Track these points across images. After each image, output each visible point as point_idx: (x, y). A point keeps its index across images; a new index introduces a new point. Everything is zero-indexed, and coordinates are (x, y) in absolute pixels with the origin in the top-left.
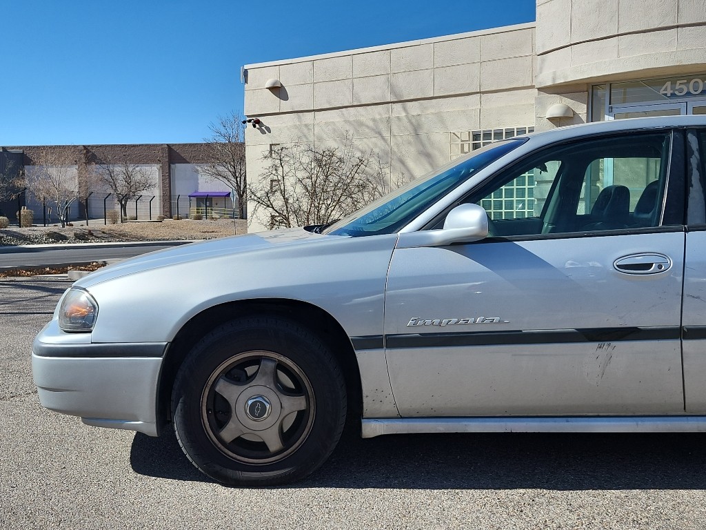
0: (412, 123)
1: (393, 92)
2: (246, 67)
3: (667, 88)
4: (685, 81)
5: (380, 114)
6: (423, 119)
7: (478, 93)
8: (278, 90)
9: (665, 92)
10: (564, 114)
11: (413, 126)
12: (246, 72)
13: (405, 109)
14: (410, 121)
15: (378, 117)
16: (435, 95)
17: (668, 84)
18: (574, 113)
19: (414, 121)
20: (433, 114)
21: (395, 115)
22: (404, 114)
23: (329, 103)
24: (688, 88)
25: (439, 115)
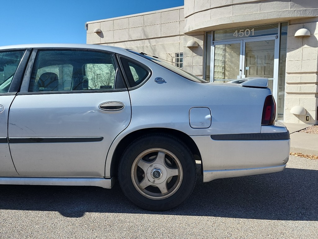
0: (152, 49)
1: (145, 34)
2: (87, 23)
3: (236, 34)
4: (243, 30)
5: (140, 45)
6: (157, 47)
7: (178, 35)
8: (99, 33)
9: (235, 35)
10: (193, 45)
11: (153, 50)
12: (87, 25)
13: (150, 42)
14: (151, 48)
15: (139, 46)
16: (162, 36)
17: (236, 31)
18: (198, 45)
19: (153, 48)
20: (160, 45)
21: (145, 45)
22: (149, 45)
23: (119, 39)
24: (244, 34)
25: (163, 46)
